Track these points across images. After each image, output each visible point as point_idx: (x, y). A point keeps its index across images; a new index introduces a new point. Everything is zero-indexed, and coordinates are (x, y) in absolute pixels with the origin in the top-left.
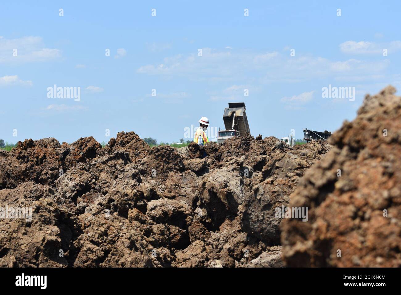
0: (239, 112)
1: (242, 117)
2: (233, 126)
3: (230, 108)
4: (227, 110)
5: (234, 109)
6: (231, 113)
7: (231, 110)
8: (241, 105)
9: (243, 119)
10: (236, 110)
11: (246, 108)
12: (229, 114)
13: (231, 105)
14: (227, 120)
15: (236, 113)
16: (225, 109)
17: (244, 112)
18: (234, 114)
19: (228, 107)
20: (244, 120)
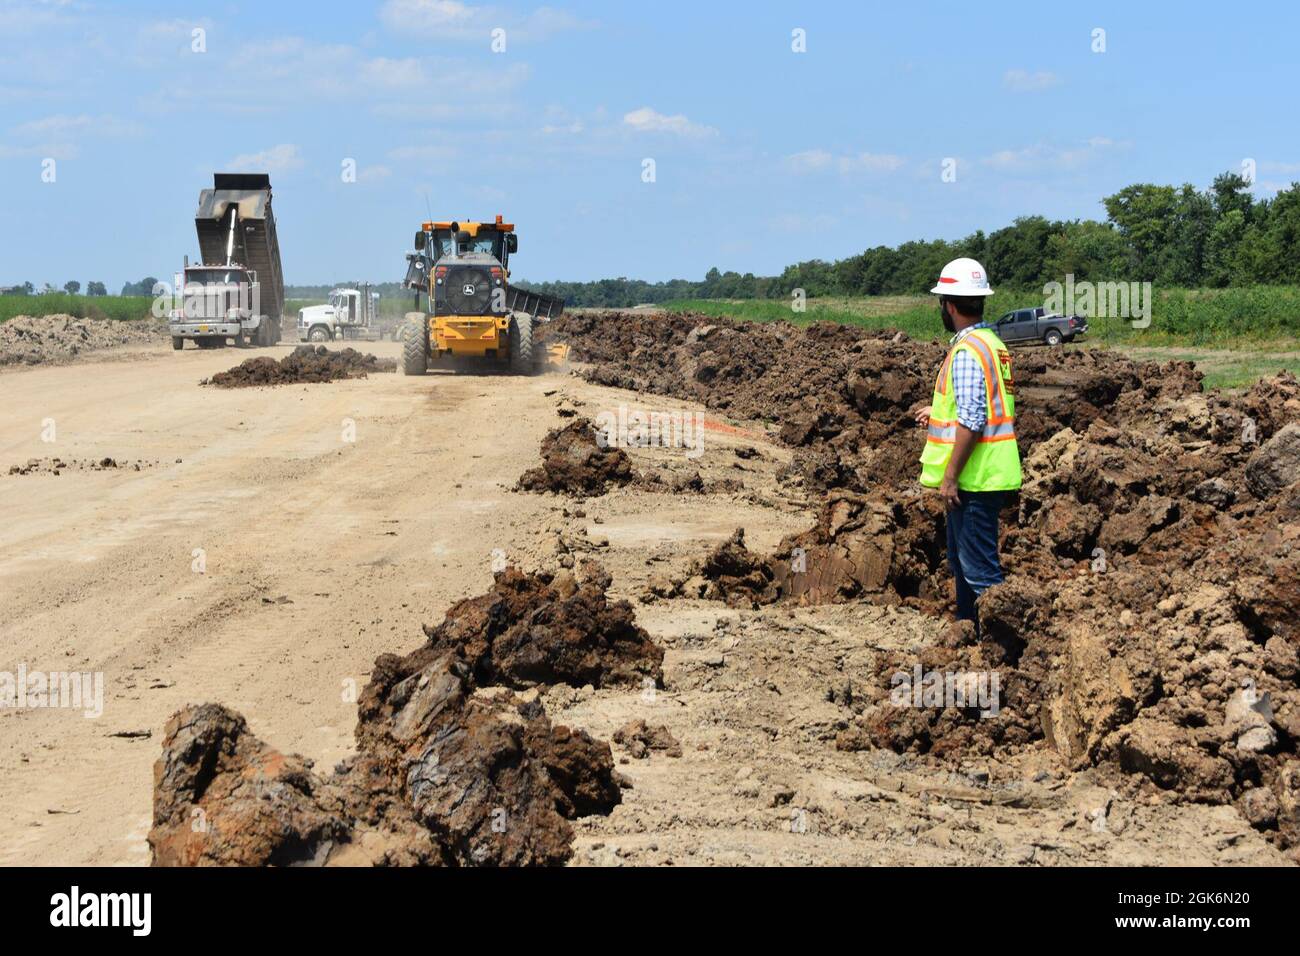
0: (250, 206)
1: (261, 221)
2: (230, 253)
3: (218, 192)
4: (208, 198)
5: (234, 195)
6: (222, 206)
7: (222, 197)
8: (258, 183)
9: (263, 229)
10: (241, 198)
11: (273, 191)
12: (218, 210)
13: (224, 182)
14: (210, 230)
15: (241, 208)
16: (203, 192)
17: (268, 207)
18: (234, 211)
19: (213, 187)
20: (267, 231)
